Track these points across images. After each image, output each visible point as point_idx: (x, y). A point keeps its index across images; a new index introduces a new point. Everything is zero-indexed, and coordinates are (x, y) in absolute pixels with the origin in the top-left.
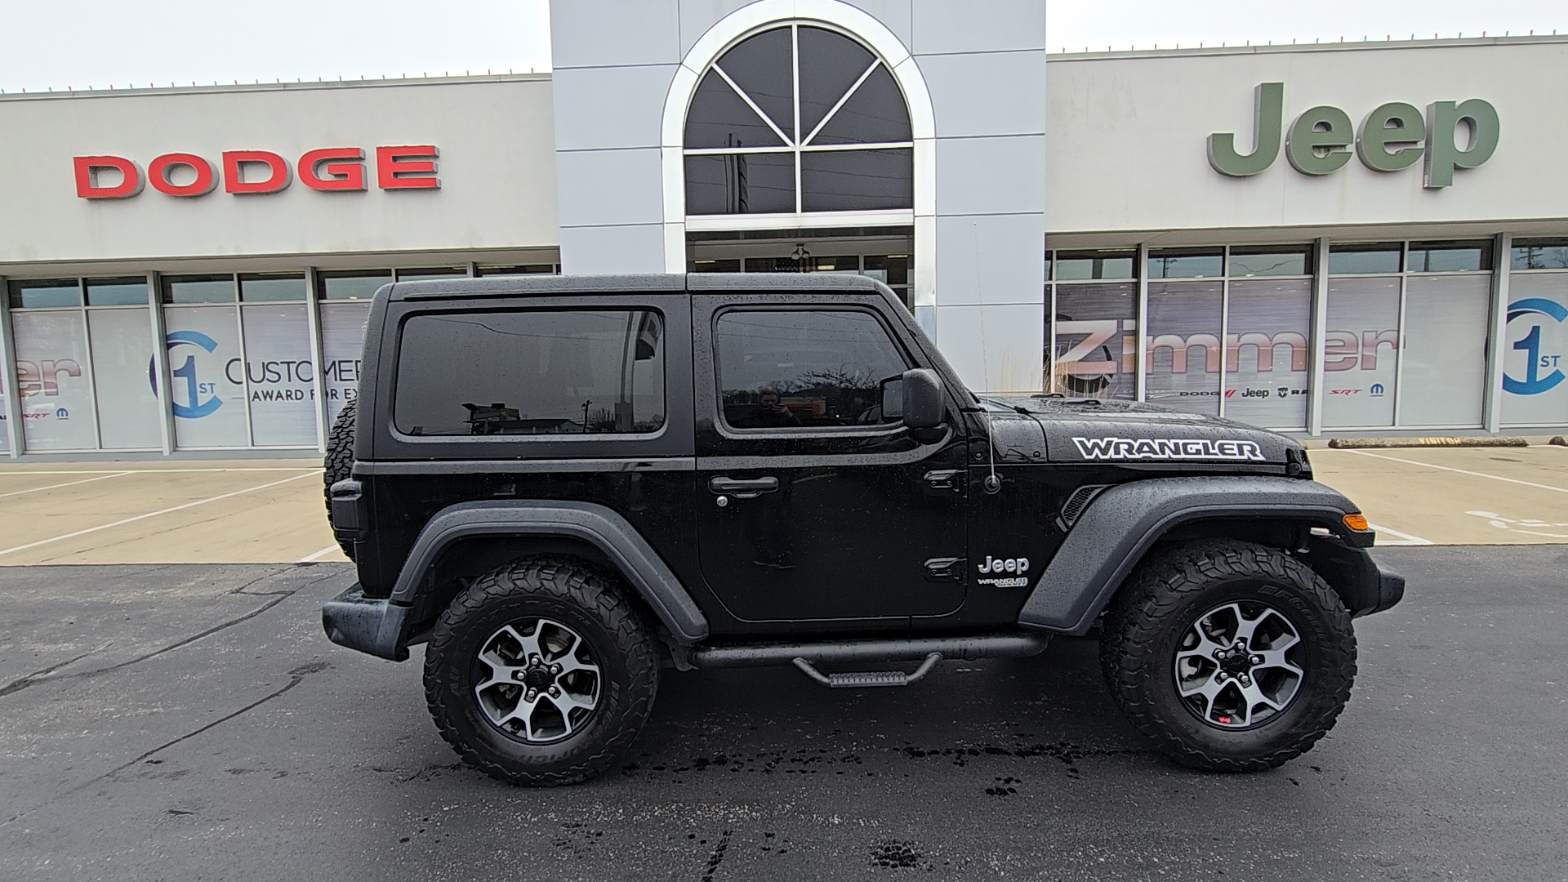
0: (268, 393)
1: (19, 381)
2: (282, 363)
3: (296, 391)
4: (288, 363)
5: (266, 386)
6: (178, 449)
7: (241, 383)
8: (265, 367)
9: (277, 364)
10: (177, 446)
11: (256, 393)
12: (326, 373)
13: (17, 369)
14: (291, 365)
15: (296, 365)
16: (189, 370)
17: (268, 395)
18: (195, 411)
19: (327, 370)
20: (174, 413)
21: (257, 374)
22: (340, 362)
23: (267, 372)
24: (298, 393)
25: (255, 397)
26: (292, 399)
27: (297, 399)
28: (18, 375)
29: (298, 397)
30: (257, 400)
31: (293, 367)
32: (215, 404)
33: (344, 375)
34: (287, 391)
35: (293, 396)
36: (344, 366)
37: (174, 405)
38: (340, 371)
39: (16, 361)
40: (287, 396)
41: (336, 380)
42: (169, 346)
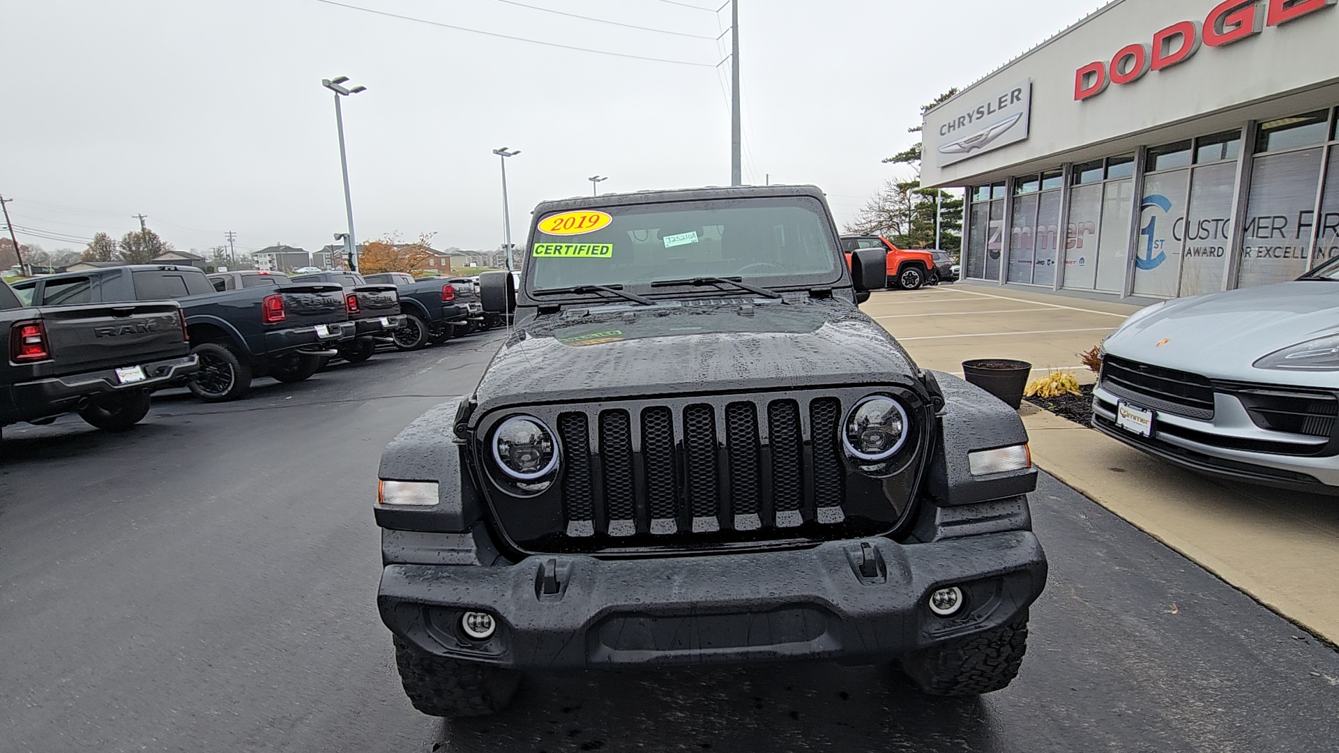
0: (1197, 250)
1: (1067, 237)
2: (1213, 220)
3: (1219, 248)
4: (1217, 220)
5: (1198, 244)
6: (1132, 294)
7: (1179, 240)
8: (1200, 224)
9: (1209, 222)
10: (1133, 292)
11: (1190, 250)
12: (1245, 230)
13: (1068, 229)
14: (1219, 222)
15: (1223, 222)
16: (1149, 230)
17: (1197, 252)
18: (1150, 264)
19: (1247, 227)
20: (1136, 264)
21: (1192, 234)
22: (1260, 218)
23: (1201, 229)
24: (1220, 250)
25: (1188, 253)
26: (1214, 256)
27: (1218, 256)
28: (1068, 233)
29: (1220, 254)
30: (1189, 255)
31: (1221, 223)
32: (1162, 256)
33: (1262, 233)
34: (1212, 248)
35: (1216, 253)
36: (1263, 223)
37: (1137, 257)
38: (1259, 228)
39: (1068, 223)
40: (1211, 252)
41: (1253, 236)
42: (1142, 208)
